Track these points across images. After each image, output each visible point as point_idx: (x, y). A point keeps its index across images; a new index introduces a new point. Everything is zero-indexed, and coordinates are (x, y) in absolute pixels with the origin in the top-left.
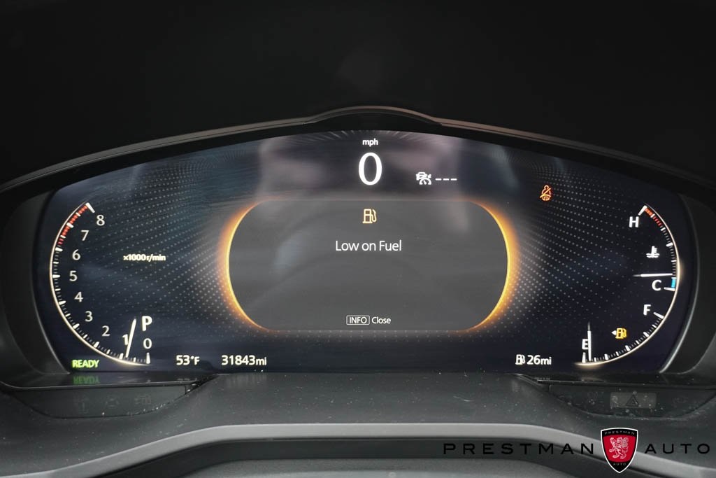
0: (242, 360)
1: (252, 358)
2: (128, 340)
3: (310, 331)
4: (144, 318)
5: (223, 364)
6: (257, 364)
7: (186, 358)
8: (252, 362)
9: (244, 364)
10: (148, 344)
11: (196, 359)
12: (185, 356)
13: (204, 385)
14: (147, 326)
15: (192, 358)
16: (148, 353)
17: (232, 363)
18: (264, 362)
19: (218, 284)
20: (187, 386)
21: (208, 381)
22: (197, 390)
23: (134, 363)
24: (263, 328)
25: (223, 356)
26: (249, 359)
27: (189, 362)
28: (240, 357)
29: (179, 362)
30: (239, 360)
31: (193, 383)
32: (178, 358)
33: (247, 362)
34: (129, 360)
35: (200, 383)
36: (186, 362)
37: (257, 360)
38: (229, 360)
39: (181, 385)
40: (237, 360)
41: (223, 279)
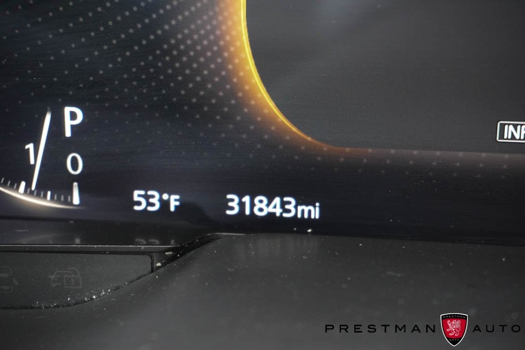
0: (268, 205)
1: (289, 203)
2: (36, 155)
3: (415, 152)
4: (68, 110)
5: (229, 212)
6: (299, 216)
7: (153, 196)
8: (289, 211)
9: (271, 215)
10: (75, 165)
11: (174, 201)
12: (150, 193)
13: (188, 255)
14: (73, 127)
15: (165, 197)
16: (75, 184)
17: (248, 212)
18: (314, 212)
19: (222, 43)
20: (155, 256)
21: (198, 247)
22: (175, 264)
23: (46, 203)
24: (314, 141)
25: (229, 196)
26: (283, 204)
27: (157, 207)
28: (265, 200)
29: (139, 203)
30: (263, 206)
31: (168, 250)
32: (137, 195)
33: (278, 211)
34: (38, 196)
35: (181, 252)
36: (153, 205)
37: (300, 208)
38: (242, 205)
39: (143, 253)
40: (258, 205)
41: (234, 33)
